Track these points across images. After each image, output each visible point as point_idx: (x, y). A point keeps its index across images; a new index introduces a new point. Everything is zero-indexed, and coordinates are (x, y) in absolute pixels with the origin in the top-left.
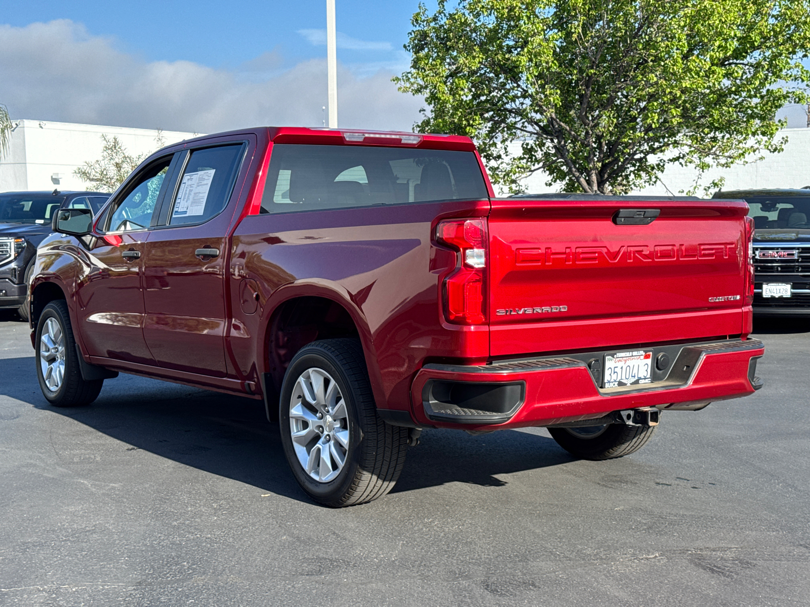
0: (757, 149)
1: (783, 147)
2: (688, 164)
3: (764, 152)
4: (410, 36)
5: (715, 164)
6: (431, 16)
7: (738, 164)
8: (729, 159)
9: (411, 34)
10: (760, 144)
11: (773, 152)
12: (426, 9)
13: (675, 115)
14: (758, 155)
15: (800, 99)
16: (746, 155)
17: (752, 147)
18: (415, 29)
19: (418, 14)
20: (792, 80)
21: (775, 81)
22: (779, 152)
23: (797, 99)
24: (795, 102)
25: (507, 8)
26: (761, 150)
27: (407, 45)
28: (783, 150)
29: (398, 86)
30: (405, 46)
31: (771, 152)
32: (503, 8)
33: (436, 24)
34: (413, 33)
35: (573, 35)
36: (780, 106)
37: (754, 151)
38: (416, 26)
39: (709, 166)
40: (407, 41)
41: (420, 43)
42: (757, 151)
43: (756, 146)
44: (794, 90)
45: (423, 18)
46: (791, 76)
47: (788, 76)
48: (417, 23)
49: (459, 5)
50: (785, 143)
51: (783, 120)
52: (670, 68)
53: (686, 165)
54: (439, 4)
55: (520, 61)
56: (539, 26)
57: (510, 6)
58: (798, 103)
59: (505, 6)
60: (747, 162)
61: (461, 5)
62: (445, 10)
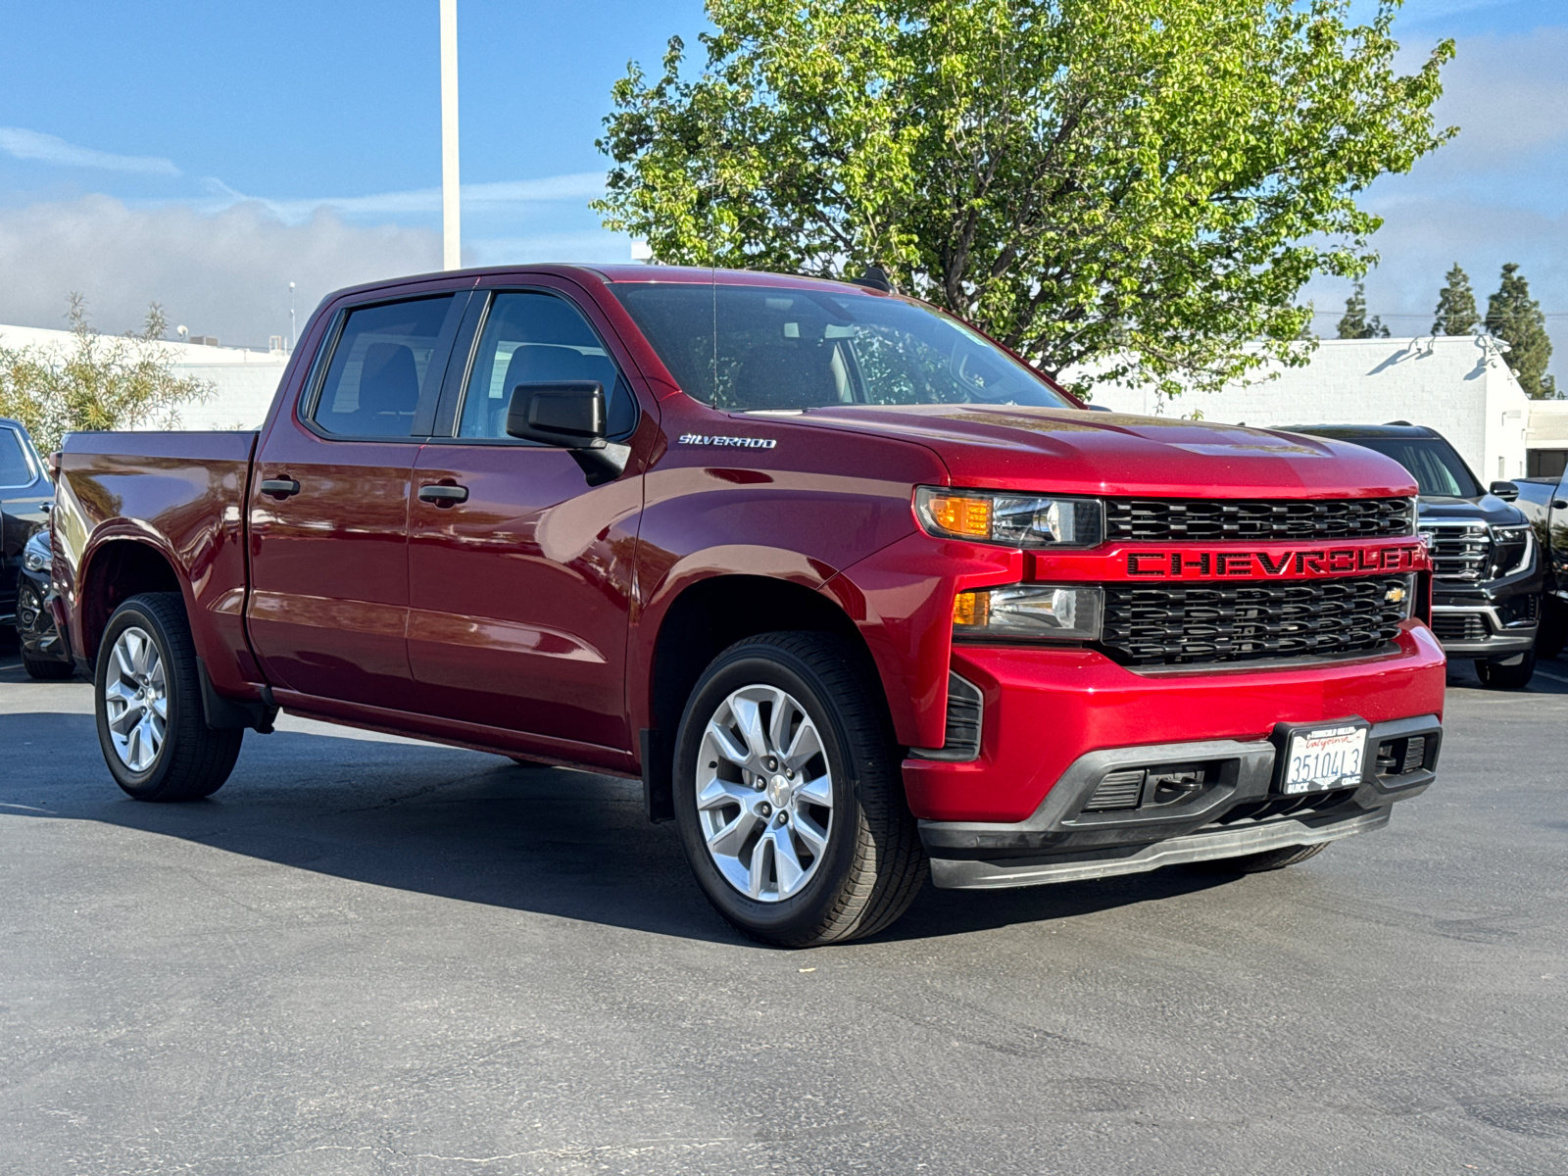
0: (1264, 358)
1: (1309, 357)
2: (1142, 383)
3: (1276, 365)
4: (607, 125)
5: (1190, 386)
6: (652, 87)
7: (1232, 385)
8: (1214, 376)
9: (609, 122)
10: (1270, 349)
11: (1292, 365)
12: (641, 74)
13: (1129, 289)
14: (1265, 370)
15: (1343, 269)
16: (1247, 368)
17: (1254, 354)
18: (617, 112)
19: (627, 82)
20: (1337, 230)
21: (1307, 231)
22: (1301, 365)
23: (1337, 269)
24: (1333, 273)
25: (821, 75)
26: (1270, 361)
27: (603, 141)
28: (1308, 362)
29: (603, 217)
30: (598, 143)
31: (1286, 365)
32: (815, 74)
33: (662, 103)
34: (612, 120)
35: (947, 132)
36: (1306, 279)
37: (1259, 362)
38: (621, 106)
39: (1179, 389)
40: (603, 133)
41: (631, 137)
42: (1264, 363)
43: (1261, 354)
44: (1335, 250)
45: (636, 91)
46: (1333, 224)
47: (1329, 223)
48: (624, 99)
49: (707, 67)
50: (1314, 349)
51: (1305, 306)
52: (1141, 197)
53: (1139, 386)
54: (665, 65)
55: (852, 176)
56: (885, 110)
57: (827, 71)
58: (1339, 274)
59: (819, 71)
60: (1249, 383)
61: (712, 69)
62: (677, 77)
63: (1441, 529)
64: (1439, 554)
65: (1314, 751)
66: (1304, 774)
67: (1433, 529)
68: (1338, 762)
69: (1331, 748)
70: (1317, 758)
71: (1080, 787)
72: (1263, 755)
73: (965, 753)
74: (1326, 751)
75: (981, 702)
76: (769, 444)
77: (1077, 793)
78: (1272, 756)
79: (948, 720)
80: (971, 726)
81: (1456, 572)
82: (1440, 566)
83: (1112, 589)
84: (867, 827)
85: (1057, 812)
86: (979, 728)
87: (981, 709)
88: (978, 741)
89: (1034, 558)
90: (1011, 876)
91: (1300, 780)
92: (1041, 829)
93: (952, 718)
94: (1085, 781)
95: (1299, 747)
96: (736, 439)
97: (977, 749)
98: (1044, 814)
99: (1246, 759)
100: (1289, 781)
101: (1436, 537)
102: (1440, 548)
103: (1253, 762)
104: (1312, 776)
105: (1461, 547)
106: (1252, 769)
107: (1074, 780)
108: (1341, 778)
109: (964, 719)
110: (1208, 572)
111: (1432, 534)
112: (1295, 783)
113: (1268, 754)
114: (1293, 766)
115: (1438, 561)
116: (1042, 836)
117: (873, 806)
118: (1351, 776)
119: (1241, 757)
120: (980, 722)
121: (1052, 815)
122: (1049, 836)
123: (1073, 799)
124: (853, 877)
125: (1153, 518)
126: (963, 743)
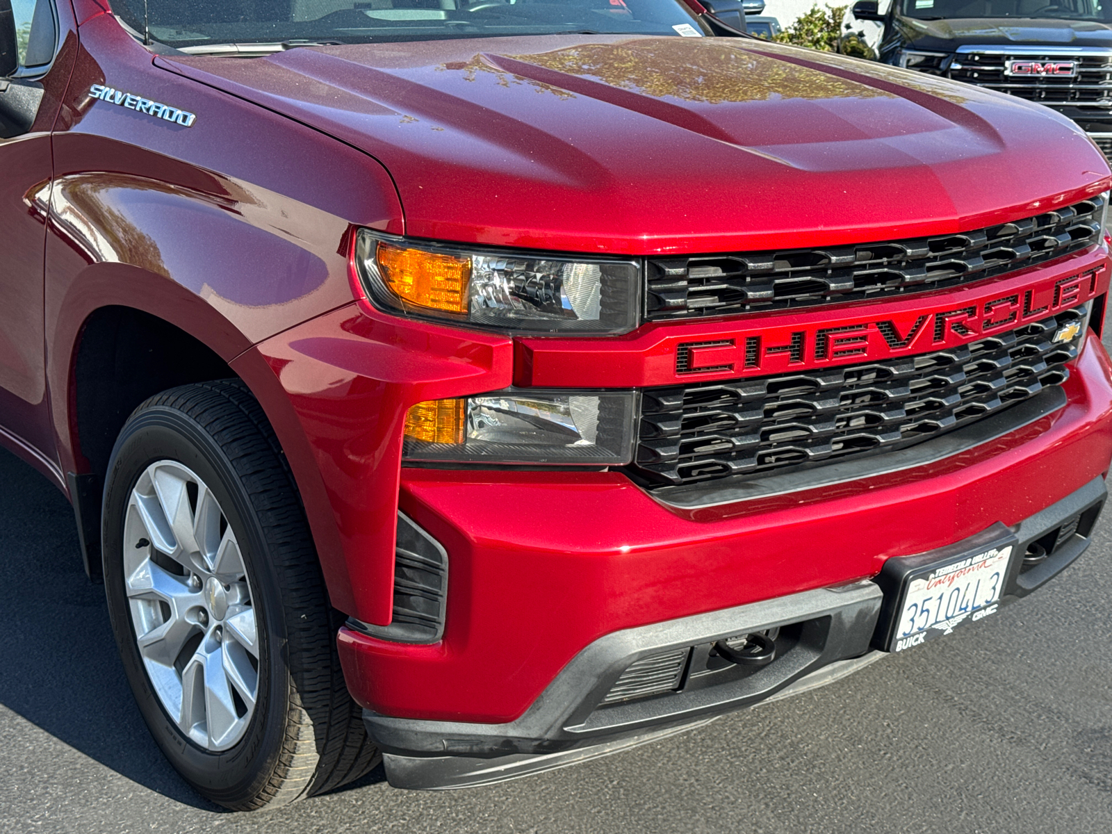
63: (1085, 58)
64: (1081, 83)
65: (935, 592)
66: (920, 622)
67: (1078, 58)
68: (970, 596)
69: (960, 582)
70: (941, 598)
71: (590, 683)
72: (865, 605)
73: (425, 632)
74: (954, 586)
75: (445, 566)
76: (185, 118)
77: (585, 692)
78: (878, 604)
79: (396, 584)
80: (431, 597)
81: (1094, 100)
82: (1081, 94)
83: (652, 397)
84: (298, 702)
85: (557, 714)
86: (443, 601)
87: (445, 575)
88: (443, 619)
89: (530, 352)
90: (502, 768)
91: (915, 630)
92: (534, 735)
93: (404, 582)
94: (599, 677)
95: (916, 591)
96: (150, 103)
97: (441, 630)
98: (538, 715)
99: (839, 615)
100: (899, 635)
101: (1081, 66)
102: (1083, 77)
103: (849, 617)
104: (931, 621)
105: (1101, 76)
106: (848, 625)
107: (583, 673)
108: (972, 614)
109: (421, 585)
110: (801, 358)
111: (1076, 63)
112: (906, 636)
113: (872, 602)
114: (906, 615)
115: (1080, 90)
116: (536, 743)
117: (306, 675)
118: (985, 608)
119: (832, 614)
120: (444, 592)
121: (550, 719)
122: (546, 744)
123: (579, 700)
124: (283, 760)
125: (720, 280)
126: (422, 618)
